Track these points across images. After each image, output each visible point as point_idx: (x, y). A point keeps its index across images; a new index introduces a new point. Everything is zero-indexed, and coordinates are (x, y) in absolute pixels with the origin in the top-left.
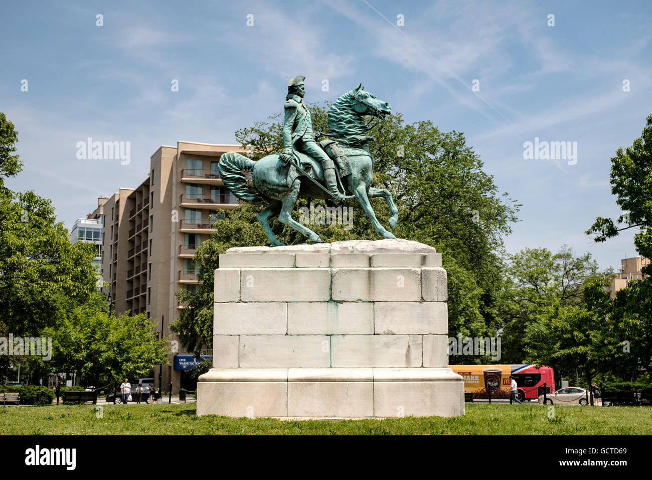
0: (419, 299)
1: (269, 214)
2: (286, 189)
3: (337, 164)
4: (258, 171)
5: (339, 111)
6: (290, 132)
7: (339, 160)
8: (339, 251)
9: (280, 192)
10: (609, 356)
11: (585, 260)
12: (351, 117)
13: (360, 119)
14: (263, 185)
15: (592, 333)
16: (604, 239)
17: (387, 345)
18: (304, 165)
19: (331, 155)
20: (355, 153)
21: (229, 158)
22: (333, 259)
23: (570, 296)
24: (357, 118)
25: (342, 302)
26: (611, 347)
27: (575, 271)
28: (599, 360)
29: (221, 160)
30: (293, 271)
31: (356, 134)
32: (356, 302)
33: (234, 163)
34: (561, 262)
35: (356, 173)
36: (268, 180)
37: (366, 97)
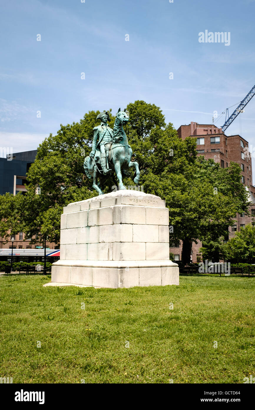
0: (112, 223)
17: (102, 248)
18: (96, 158)
22: (90, 205)
25: (90, 227)
32: (94, 226)
35: (114, 157)
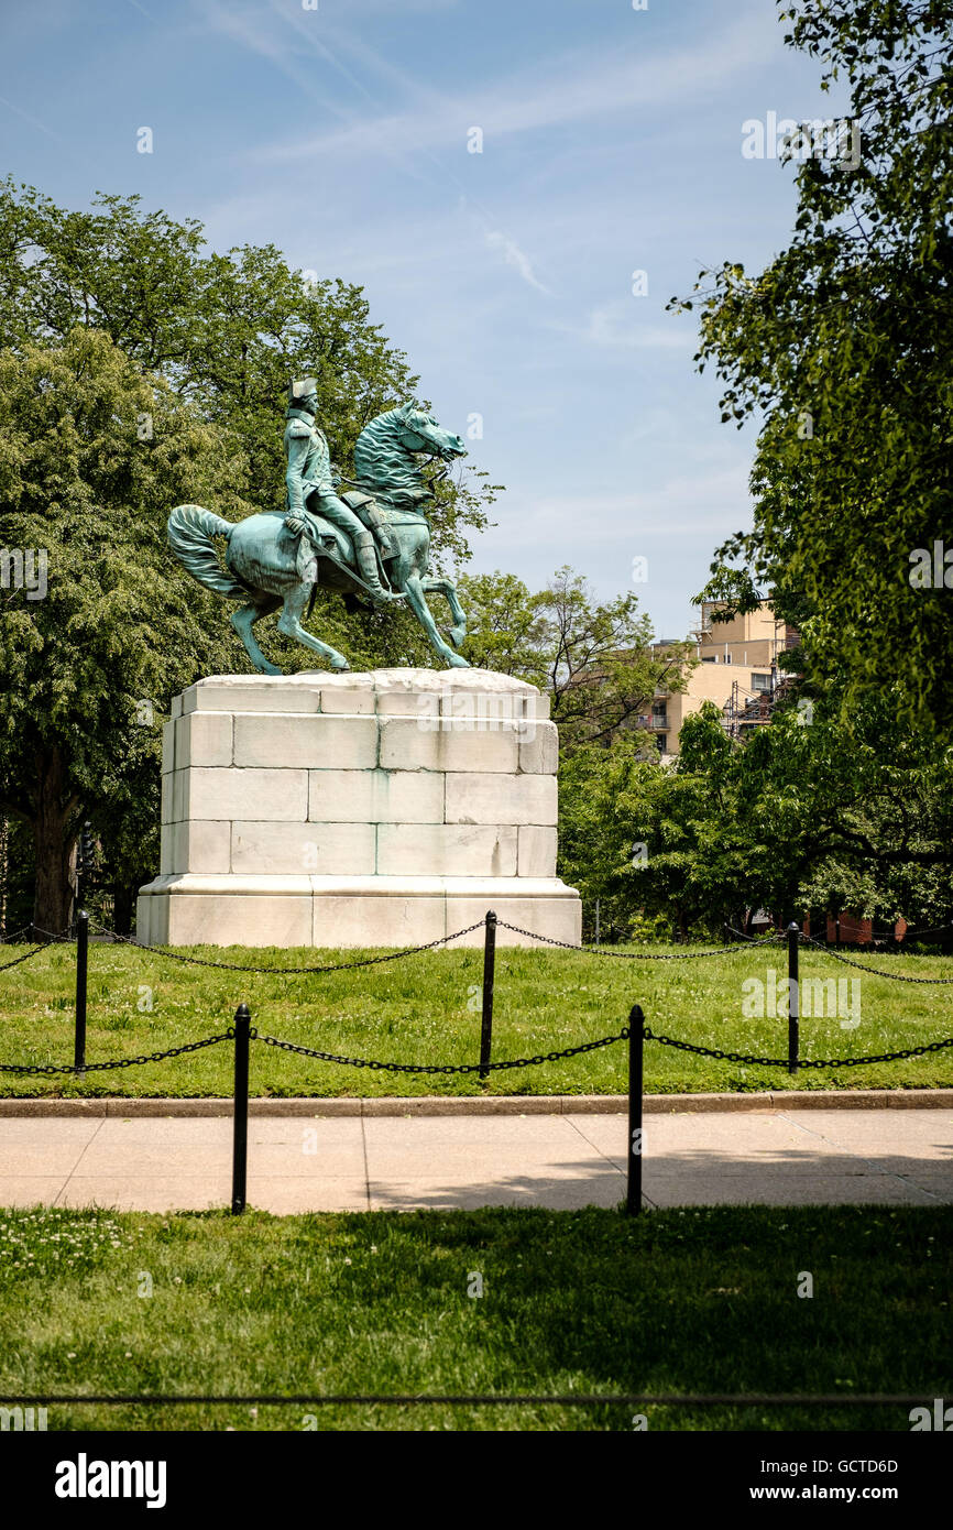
0: (515, 770)
1: (252, 614)
2: (294, 577)
3: (378, 540)
4: (244, 543)
5: (377, 445)
6: (298, 478)
7: (381, 531)
8: (387, 689)
9: (282, 582)
10: (733, 873)
11: (619, 614)
12: (397, 456)
13: (413, 460)
14: (253, 568)
15: (699, 826)
16: (730, 617)
17: (464, 841)
18: (324, 537)
19: (368, 523)
20: (405, 521)
21: (188, 516)
22: (382, 703)
23: (570, 714)
24: (408, 457)
25: (394, 771)
26: (737, 856)
27: (591, 644)
28: (713, 882)
29: (172, 518)
30: (320, 719)
31: (404, 487)
32: (418, 771)
33: (197, 525)
34: (551, 615)
35: (406, 555)
36: (262, 561)
37: (424, 424)
